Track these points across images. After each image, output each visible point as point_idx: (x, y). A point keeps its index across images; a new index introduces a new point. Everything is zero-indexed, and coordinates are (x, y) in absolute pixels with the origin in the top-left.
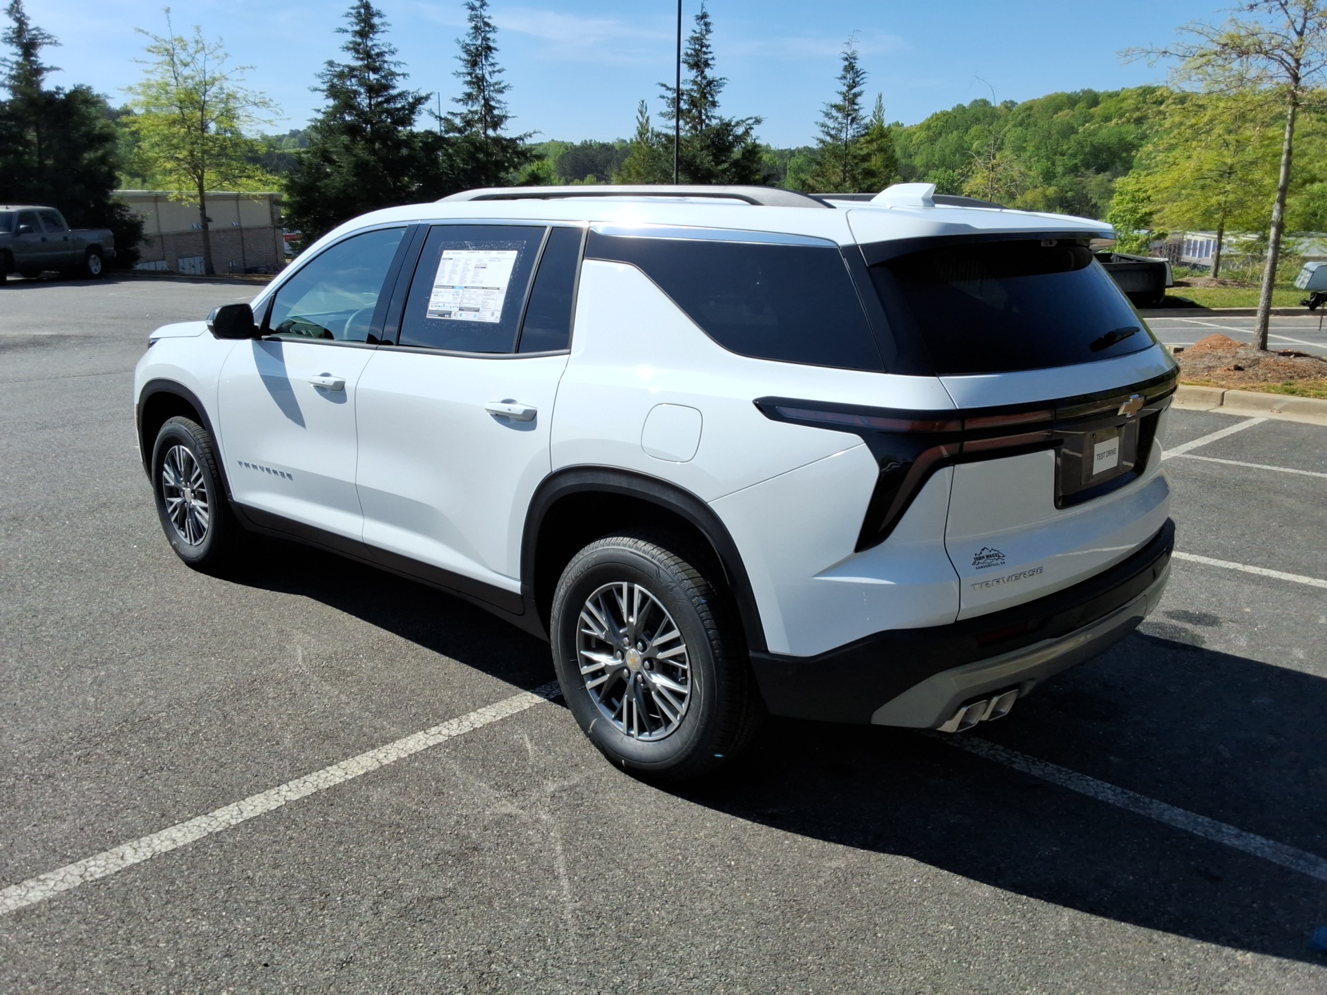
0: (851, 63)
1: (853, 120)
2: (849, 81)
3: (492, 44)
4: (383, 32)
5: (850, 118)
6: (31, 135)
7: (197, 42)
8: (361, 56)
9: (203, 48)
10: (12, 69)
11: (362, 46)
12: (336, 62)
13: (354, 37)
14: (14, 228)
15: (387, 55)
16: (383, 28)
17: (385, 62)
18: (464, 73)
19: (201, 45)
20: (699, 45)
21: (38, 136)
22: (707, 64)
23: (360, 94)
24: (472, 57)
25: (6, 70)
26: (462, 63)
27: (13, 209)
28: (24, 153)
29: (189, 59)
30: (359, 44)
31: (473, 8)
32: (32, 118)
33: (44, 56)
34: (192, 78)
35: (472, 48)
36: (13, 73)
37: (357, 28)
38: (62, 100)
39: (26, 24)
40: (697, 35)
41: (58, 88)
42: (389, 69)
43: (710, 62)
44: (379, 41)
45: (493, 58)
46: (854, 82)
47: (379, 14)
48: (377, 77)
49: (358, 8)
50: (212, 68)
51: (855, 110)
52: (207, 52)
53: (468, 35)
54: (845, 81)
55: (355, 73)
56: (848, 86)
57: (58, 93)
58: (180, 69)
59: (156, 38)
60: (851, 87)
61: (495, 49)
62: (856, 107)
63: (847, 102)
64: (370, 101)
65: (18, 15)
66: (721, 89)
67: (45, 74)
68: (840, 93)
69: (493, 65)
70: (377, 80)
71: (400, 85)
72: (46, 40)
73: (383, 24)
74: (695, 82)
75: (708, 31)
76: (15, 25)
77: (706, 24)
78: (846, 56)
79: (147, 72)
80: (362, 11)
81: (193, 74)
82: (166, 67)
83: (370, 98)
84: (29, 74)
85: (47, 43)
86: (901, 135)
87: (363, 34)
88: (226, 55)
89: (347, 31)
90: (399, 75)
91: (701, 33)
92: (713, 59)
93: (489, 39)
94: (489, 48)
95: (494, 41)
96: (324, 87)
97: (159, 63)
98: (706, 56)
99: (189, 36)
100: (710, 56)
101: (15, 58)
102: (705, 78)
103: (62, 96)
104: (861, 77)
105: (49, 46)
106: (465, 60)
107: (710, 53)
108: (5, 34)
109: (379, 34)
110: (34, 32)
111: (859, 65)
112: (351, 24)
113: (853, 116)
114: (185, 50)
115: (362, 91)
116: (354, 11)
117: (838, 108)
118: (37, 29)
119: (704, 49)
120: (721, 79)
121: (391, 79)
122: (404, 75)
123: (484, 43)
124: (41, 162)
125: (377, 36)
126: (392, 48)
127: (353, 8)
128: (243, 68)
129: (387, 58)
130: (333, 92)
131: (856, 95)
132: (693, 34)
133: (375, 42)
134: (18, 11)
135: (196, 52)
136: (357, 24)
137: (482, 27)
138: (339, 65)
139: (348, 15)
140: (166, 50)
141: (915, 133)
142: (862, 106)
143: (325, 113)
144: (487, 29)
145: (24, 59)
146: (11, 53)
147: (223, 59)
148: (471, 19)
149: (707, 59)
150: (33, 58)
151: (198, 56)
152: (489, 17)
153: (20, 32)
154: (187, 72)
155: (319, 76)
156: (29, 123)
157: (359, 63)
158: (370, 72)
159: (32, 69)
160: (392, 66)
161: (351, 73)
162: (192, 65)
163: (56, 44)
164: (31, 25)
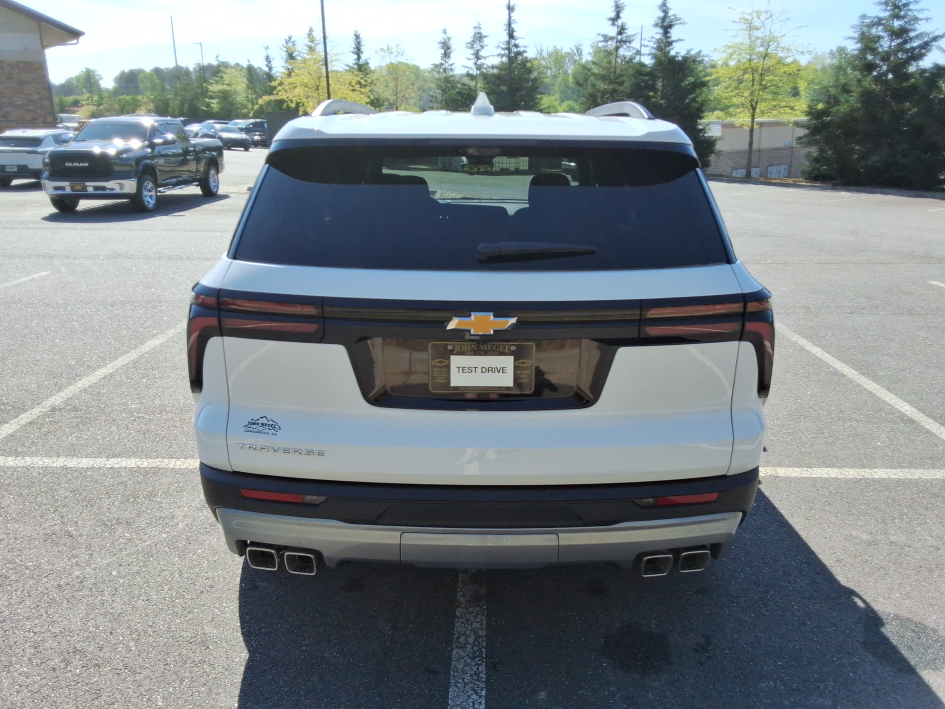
6: (659, 85)
7: (767, 12)
8: (890, 8)
9: (771, 16)
10: (655, 43)
12: (869, 15)
15: (911, 5)
17: (910, 10)
19: (769, 15)
21: (663, 85)
23: (883, 38)
25: (651, 44)
29: (761, 25)
32: (661, 75)
33: (674, 33)
34: (761, 38)
36: (655, 45)
38: (680, 61)
39: (668, 13)
41: (678, 53)
42: (914, 15)
48: (900, 23)
50: (776, 29)
52: (774, 18)
55: (883, 22)
57: (676, 56)
58: (754, 32)
59: (741, 13)
64: (891, 43)
65: (665, 8)
67: (674, 44)
71: (921, 27)
72: (678, 22)
76: (662, 15)
79: (734, 37)
81: (761, 35)
82: (744, 32)
83: (892, 40)
84: (665, 43)
85: (678, 24)
90: (921, 19)
96: (856, 35)
97: (740, 30)
99: (762, 8)
101: (658, 36)
103: (680, 58)
108: (655, 21)
110: (672, 17)
115: (886, 35)
118: (674, 15)
121: (914, 24)
122: (927, 19)
129: (912, 7)
130: (862, 38)
134: (665, 6)
135: (766, 19)
138: (870, 17)
140: (747, 20)
145: (664, 36)
146: (657, 34)
147: (785, 22)
150: (668, 35)
151: (767, 22)
153: (664, 19)
154: (759, 34)
155: (853, 27)
156: (659, 77)
157: (887, 14)
158: (895, 20)
159: (667, 42)
160: (915, 13)
161: (878, 22)
162: (762, 29)
163: (683, 23)
164: (671, 13)
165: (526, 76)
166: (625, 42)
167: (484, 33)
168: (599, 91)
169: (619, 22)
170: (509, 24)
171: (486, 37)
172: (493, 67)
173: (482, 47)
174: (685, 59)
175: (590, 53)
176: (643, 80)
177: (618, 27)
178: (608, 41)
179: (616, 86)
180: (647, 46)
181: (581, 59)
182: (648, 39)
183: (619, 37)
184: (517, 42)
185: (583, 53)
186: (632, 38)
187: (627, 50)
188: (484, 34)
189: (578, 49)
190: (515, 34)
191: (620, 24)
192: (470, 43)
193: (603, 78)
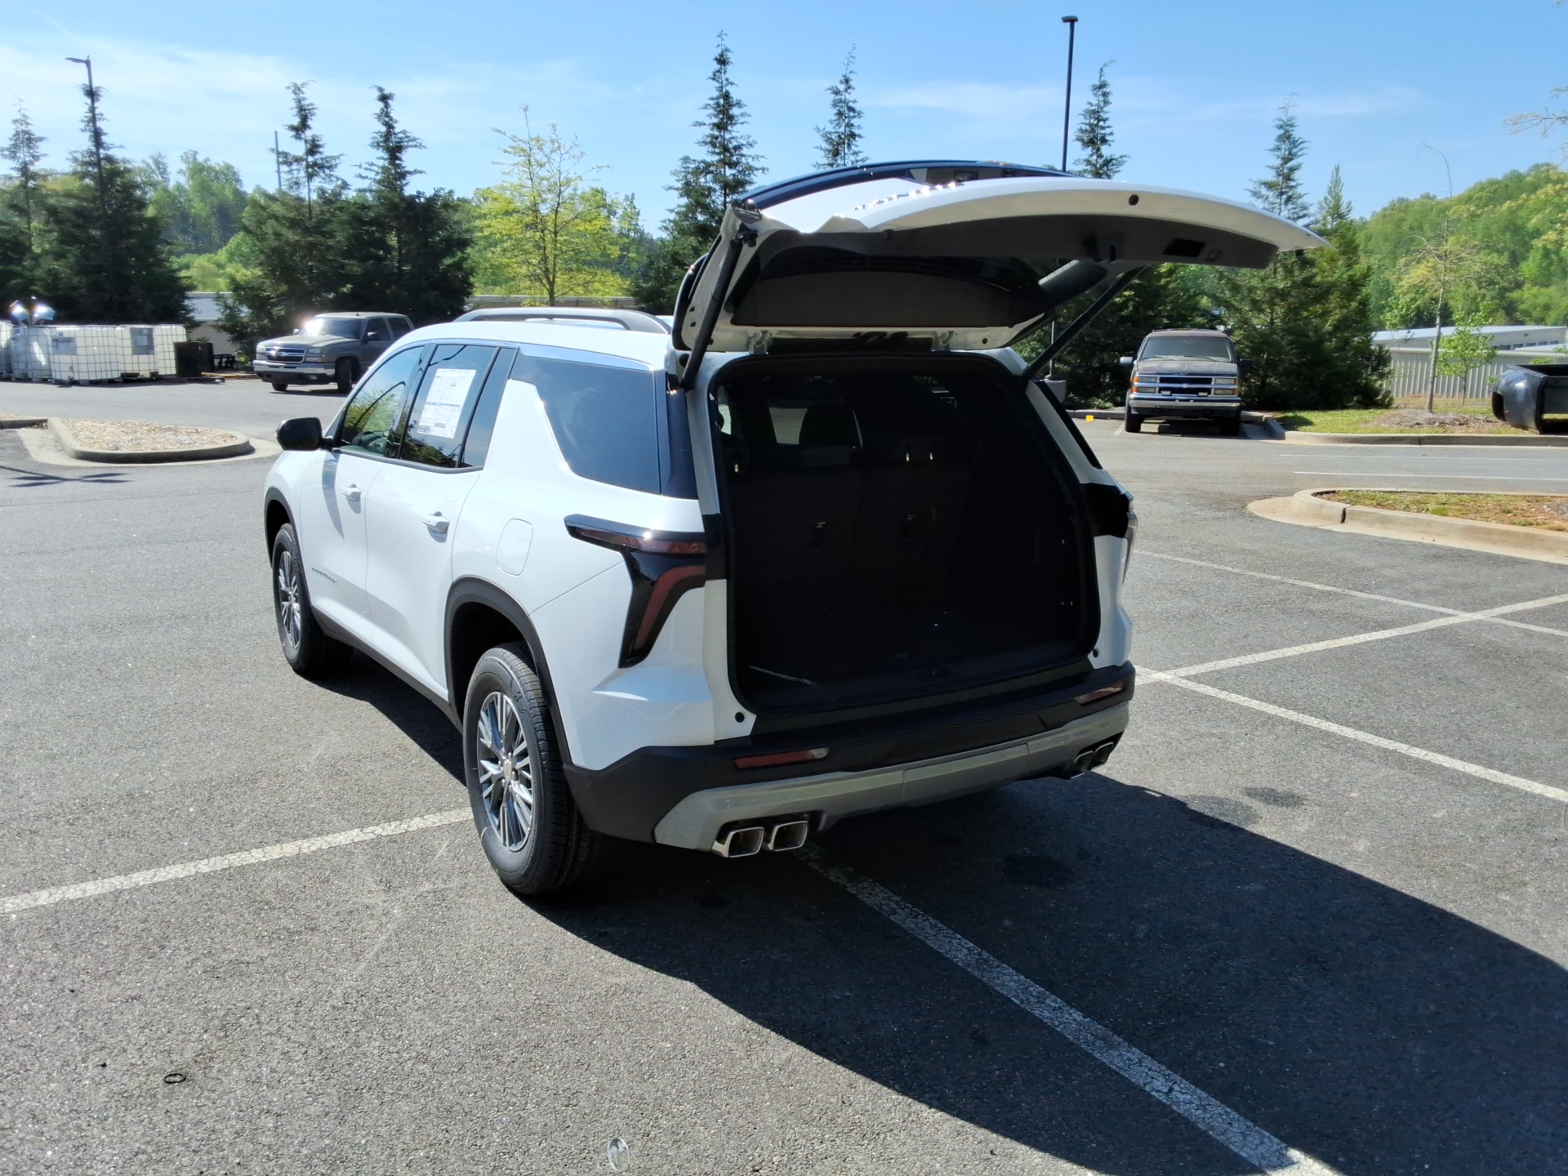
0: (1287, 131)
1: (1289, 199)
2: (1284, 152)
3: (856, 131)
4: (742, 123)
5: (1285, 196)
6: (393, 240)
7: (552, 141)
8: (717, 150)
9: (559, 148)
10: (378, 173)
11: (719, 139)
12: (692, 158)
13: (712, 129)
14: (362, 335)
15: (744, 148)
16: (742, 120)
17: (743, 155)
18: (824, 164)
19: (556, 145)
20: (1096, 119)
21: (399, 242)
22: (1104, 141)
23: (714, 190)
24: (833, 145)
25: (372, 175)
26: (823, 154)
27: (364, 316)
28: (386, 258)
29: (544, 160)
30: (717, 138)
31: (837, 92)
32: (394, 224)
33: (409, 159)
34: (548, 180)
35: (834, 137)
36: (378, 177)
37: (716, 120)
38: (424, 204)
39: (393, 128)
40: (1093, 108)
41: (419, 192)
42: (747, 163)
43: (1108, 138)
44: (737, 133)
45: (856, 146)
46: (1290, 154)
47: (739, 104)
48: (734, 171)
49: (717, 98)
50: (568, 168)
51: (1291, 187)
52: (563, 151)
53: (831, 122)
54: (1279, 154)
55: (712, 168)
56: (1283, 159)
57: (419, 197)
58: (536, 169)
59: (514, 139)
60: (1286, 160)
61: (860, 136)
62: (1292, 183)
63: (1281, 178)
64: (725, 199)
65: (387, 119)
66: (1120, 168)
67: (409, 177)
68: (1272, 168)
69: (856, 153)
70: (734, 175)
71: (758, 181)
72: (411, 143)
73: (742, 115)
74: (1088, 162)
75: (1106, 103)
76: (383, 129)
77: (1105, 95)
78: (1281, 123)
79: (504, 173)
80: (722, 101)
81: (547, 175)
82: (521, 168)
83: (726, 195)
84: (395, 175)
85: (412, 146)
86: (1431, 209)
87: (721, 127)
88: (582, 154)
89: (705, 124)
90: (757, 169)
91: (1098, 105)
92: (1111, 134)
93: (852, 125)
94: (853, 135)
95: (859, 127)
96: (679, 185)
97: (514, 165)
98: (1103, 132)
99: (546, 135)
100: (1108, 131)
101: (381, 163)
102: (1100, 156)
103: (422, 200)
104: (1300, 147)
105: (414, 149)
106: (826, 150)
107: (1109, 127)
108: (374, 138)
109: (738, 125)
110: (401, 135)
111: (1296, 134)
112: (710, 116)
113: (1290, 194)
114: (541, 149)
115: (717, 188)
116: (712, 102)
117: (1269, 186)
118: (404, 132)
119: (1101, 123)
120: (1121, 157)
121: (749, 174)
122: (763, 169)
123: (848, 129)
124: (399, 268)
125: (735, 128)
126: (751, 140)
127: (712, 99)
128: (600, 168)
129: (745, 151)
130: (688, 189)
131: (1292, 170)
132: (1088, 107)
133: (733, 134)
134: (387, 115)
135: (552, 152)
136: (715, 116)
137: (845, 111)
138: (694, 160)
139: (706, 107)
140: (523, 150)
141: (1451, 207)
142: (1300, 182)
143: (677, 213)
144: (852, 114)
145: (391, 164)
146: (379, 157)
147: (579, 158)
148: (835, 105)
149: (1105, 134)
150: (397, 162)
151: (554, 156)
152: (855, 101)
153: (388, 136)
154: (543, 172)
155: (674, 173)
156: (392, 228)
157: (716, 158)
158: (727, 167)
159: (397, 173)
160: (750, 160)
161: (706, 169)
162: (548, 165)
163: (420, 146)
164: (398, 128)
165: (136, 213)
166: (322, 167)
167: (37, 132)
168: (288, 243)
169: (308, 134)
170: (93, 120)
171: (41, 139)
172: (68, 195)
173: (36, 158)
174: (431, 201)
175: (180, 172)
176: (367, 231)
177: (306, 141)
178: (291, 164)
179: (320, 238)
180: (366, 177)
181: (166, 180)
182: (364, 166)
183: (310, 159)
184: (111, 152)
185: (169, 170)
186: (333, 162)
187: (327, 180)
188: (37, 134)
189: (157, 163)
190: (104, 138)
191: (310, 138)
192: (8, 149)
193: (294, 224)
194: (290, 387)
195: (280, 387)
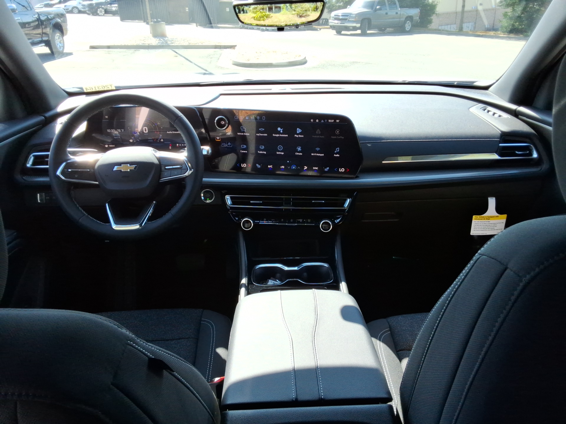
14: (375, 8)
194: (343, 32)
195: (339, 33)
